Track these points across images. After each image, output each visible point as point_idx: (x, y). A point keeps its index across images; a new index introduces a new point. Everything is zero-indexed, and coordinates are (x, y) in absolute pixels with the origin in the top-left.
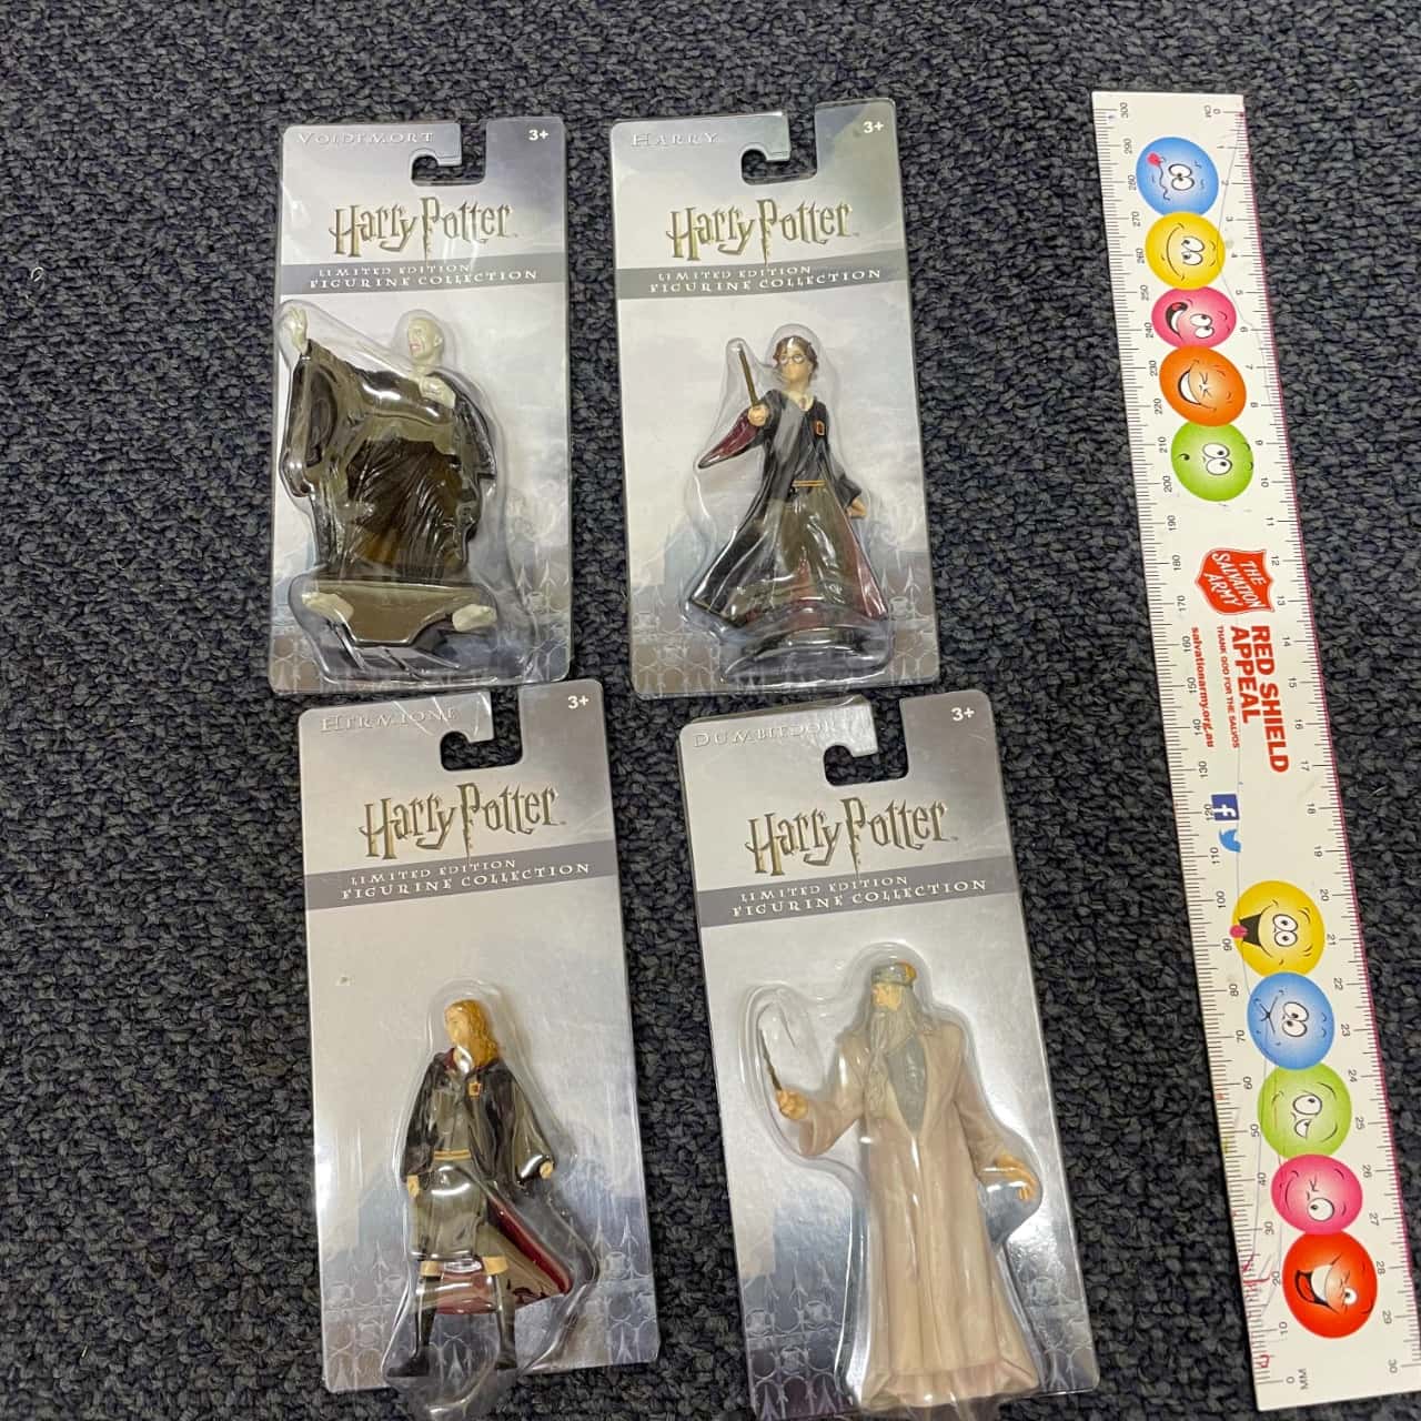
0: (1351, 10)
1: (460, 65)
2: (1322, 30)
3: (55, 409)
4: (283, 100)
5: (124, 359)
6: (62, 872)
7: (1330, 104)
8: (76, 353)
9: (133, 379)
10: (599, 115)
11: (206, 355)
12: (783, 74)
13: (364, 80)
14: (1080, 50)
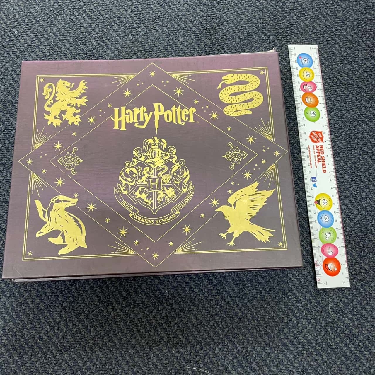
0: (273, 16)
1: (104, 4)
2: (267, 19)
3: (16, 58)
4: (69, 6)
5: (31, 51)
6: (5, 143)
7: (266, 33)
8: (22, 48)
9: (32, 55)
10: (129, 17)
11: (46, 52)
12: (165, 14)
13: (85, 5)
14: (221, 17)
